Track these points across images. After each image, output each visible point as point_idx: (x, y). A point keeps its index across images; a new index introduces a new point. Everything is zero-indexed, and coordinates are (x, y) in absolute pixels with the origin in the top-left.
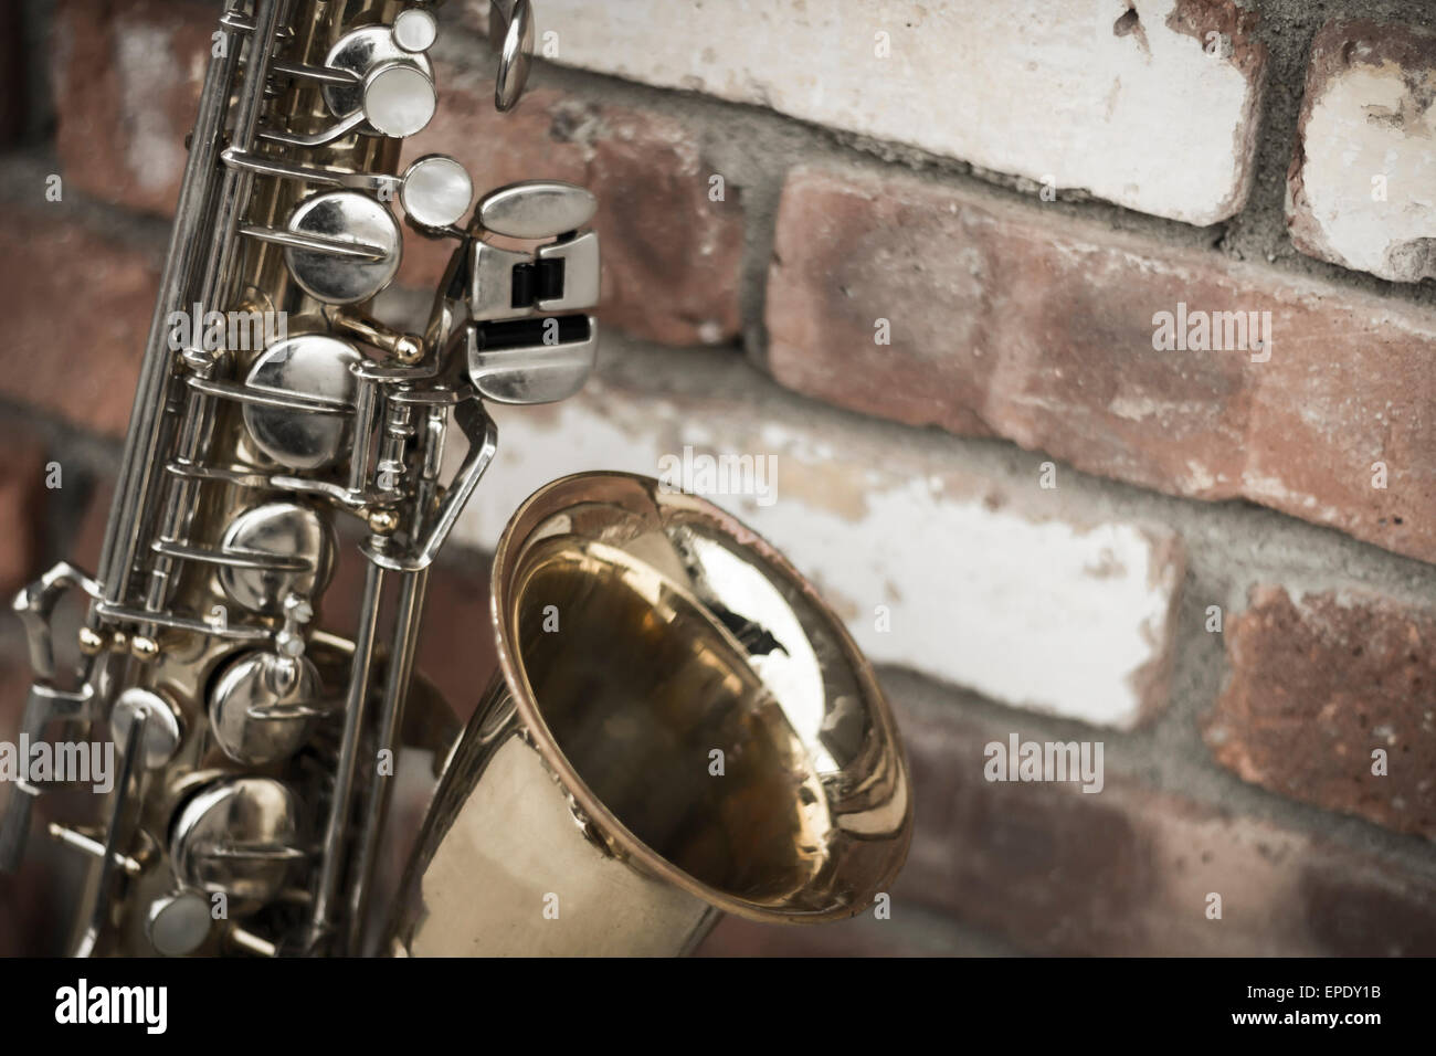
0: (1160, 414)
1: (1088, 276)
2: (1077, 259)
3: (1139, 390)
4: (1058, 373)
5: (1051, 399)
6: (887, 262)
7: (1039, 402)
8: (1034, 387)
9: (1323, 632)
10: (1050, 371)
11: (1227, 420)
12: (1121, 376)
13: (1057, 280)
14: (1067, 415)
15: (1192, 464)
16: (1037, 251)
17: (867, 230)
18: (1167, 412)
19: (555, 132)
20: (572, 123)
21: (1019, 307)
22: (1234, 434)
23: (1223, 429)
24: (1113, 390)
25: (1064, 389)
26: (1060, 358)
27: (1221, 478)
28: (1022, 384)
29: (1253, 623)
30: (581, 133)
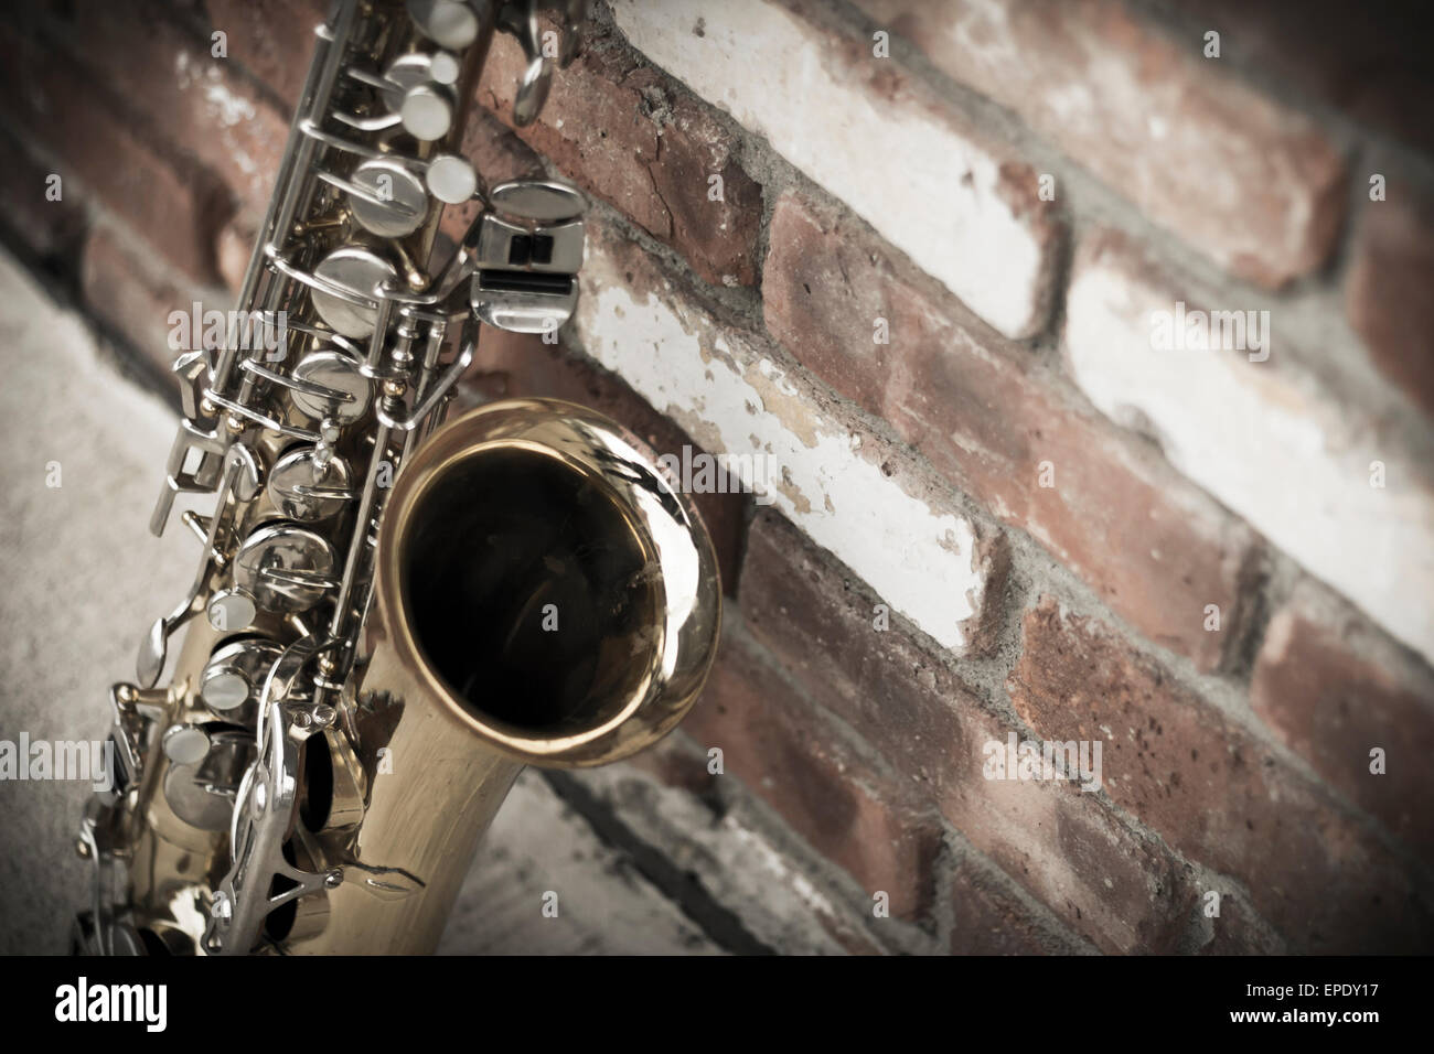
0: (981, 455)
1: (943, 342)
2: (936, 327)
3: (969, 432)
4: (924, 399)
5: (921, 416)
6: (829, 279)
7: (912, 413)
8: (910, 402)
9: (1074, 645)
10: (919, 396)
11: (1018, 476)
12: (959, 418)
13: (925, 336)
14: (929, 429)
15: (998, 497)
16: (914, 311)
17: (820, 252)
18: (985, 455)
19: (641, 108)
20: (653, 107)
21: (903, 345)
22: (1022, 488)
23: (1016, 481)
24: (954, 427)
25: (928, 411)
26: (925, 390)
27: (1014, 514)
28: (904, 398)
29: (1035, 620)
30: (656, 114)
